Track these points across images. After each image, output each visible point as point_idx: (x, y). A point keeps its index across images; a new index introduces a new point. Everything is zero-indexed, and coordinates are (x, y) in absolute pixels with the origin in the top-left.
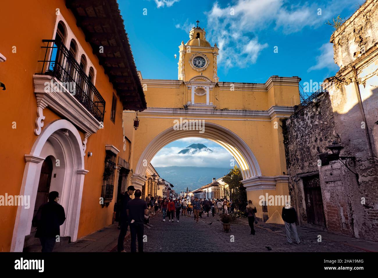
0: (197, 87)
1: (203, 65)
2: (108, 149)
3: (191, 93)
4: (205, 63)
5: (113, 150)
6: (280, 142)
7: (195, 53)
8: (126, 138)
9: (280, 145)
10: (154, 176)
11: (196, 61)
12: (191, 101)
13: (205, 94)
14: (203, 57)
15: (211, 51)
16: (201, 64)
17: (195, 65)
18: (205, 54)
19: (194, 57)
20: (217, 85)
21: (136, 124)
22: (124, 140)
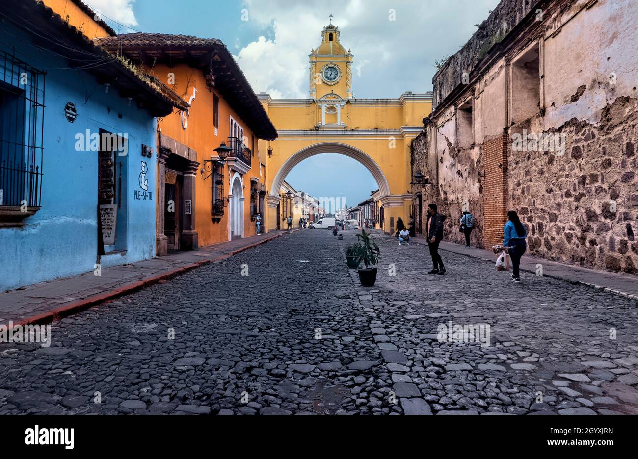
0: (327, 106)
1: (336, 77)
2: (252, 180)
3: (321, 112)
4: (337, 74)
5: (255, 180)
6: (407, 162)
7: (326, 63)
8: (262, 164)
9: (407, 165)
10: (289, 193)
11: (327, 73)
12: (321, 121)
13: (336, 113)
14: (335, 67)
15: (344, 59)
16: (333, 76)
17: (326, 77)
18: (337, 64)
19: (326, 68)
20: (349, 102)
21: (270, 152)
22: (260, 166)
